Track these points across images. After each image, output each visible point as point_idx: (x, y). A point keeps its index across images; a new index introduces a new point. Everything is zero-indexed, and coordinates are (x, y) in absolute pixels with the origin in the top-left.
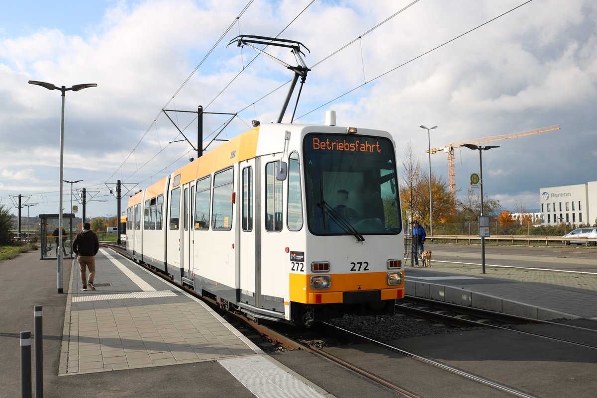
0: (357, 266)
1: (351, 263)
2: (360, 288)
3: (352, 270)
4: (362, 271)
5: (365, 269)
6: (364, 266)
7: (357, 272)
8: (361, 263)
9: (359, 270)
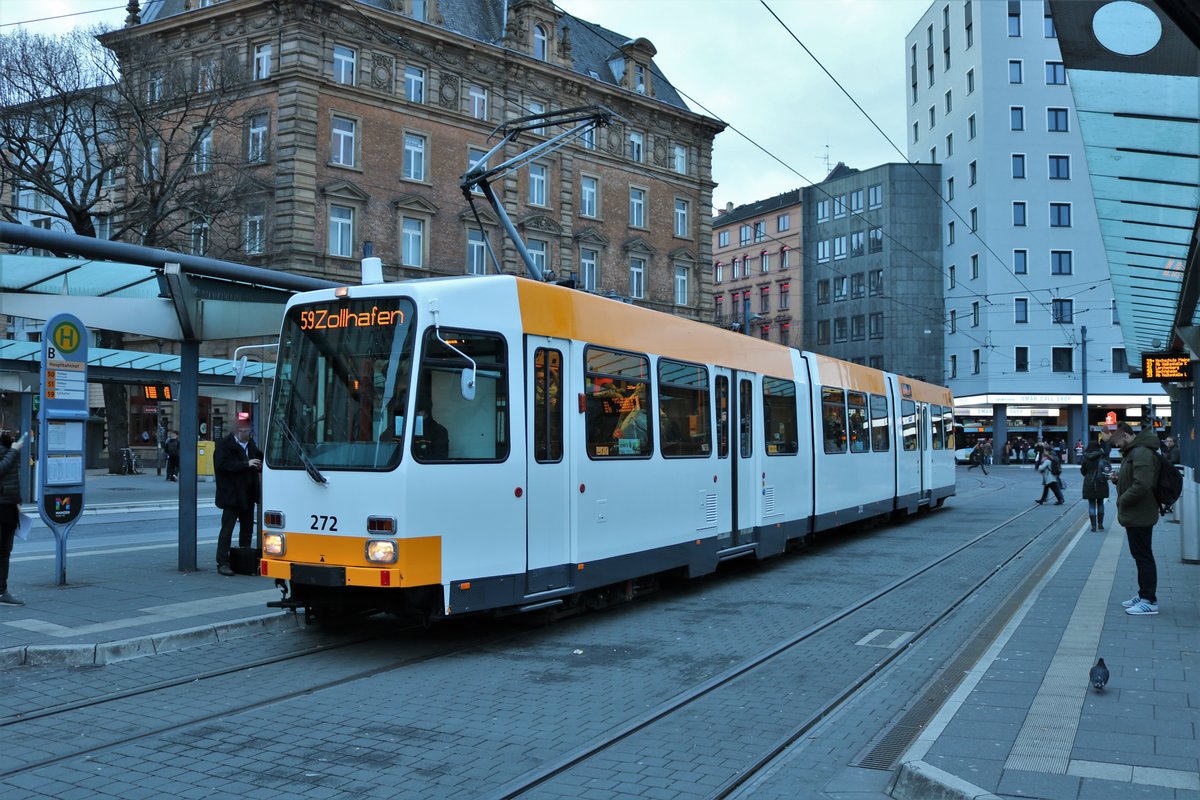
0: (321, 521)
1: (313, 516)
2: (322, 560)
3: (313, 528)
4: (327, 532)
5: (331, 529)
6: (330, 522)
7: (319, 532)
8: (326, 518)
9: (323, 529)
